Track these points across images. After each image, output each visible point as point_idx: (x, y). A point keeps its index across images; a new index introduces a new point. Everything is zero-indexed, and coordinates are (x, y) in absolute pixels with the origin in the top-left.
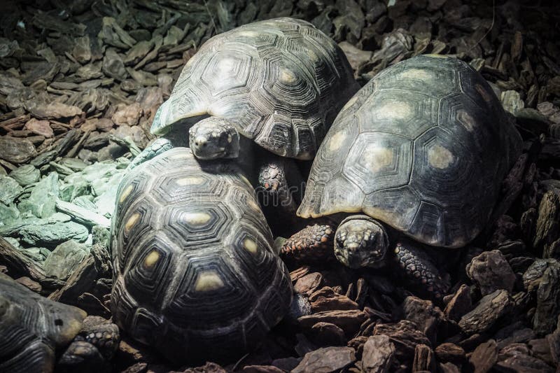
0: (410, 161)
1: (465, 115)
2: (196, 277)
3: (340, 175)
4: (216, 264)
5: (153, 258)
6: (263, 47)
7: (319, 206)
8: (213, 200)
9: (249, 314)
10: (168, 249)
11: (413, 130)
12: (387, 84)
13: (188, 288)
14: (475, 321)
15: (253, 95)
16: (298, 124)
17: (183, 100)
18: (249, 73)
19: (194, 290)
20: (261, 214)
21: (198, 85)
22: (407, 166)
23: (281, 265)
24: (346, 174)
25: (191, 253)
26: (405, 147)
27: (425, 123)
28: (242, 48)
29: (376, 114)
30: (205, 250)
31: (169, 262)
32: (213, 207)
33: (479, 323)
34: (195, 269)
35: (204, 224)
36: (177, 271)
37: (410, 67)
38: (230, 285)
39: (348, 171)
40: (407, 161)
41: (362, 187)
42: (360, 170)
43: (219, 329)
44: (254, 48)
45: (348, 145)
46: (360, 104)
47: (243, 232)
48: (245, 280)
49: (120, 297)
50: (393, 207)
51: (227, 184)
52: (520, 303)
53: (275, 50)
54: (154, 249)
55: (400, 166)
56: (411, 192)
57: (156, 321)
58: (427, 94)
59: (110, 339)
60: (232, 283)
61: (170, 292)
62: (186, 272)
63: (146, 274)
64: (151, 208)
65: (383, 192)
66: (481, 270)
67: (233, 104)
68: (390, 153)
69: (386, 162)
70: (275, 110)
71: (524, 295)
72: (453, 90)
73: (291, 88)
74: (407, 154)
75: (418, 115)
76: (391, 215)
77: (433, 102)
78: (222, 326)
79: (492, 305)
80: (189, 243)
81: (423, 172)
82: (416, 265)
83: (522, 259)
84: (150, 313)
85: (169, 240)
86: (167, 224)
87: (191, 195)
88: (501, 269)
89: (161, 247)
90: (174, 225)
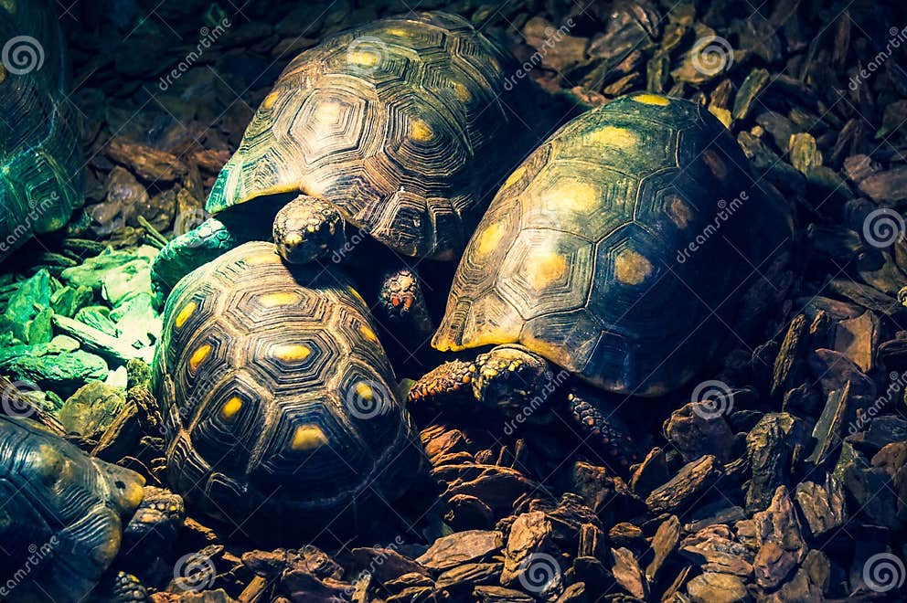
0: (588, 274)
1: (676, 204)
2: (292, 431)
3: (491, 290)
4: (319, 414)
5: (233, 406)
6: (385, 83)
7: (462, 334)
8: (312, 326)
9: (361, 482)
10: (254, 394)
11: (597, 228)
12: (568, 152)
13: (282, 445)
14: (665, 496)
15: (369, 164)
16: (436, 206)
17: (262, 167)
18: (363, 126)
19: (290, 448)
20: (379, 345)
21: (284, 144)
22: (584, 281)
23: (406, 417)
24: (500, 290)
25: (286, 400)
26: (583, 252)
27: (616, 217)
28: (353, 85)
29: (547, 201)
30: (304, 395)
31: (256, 412)
32: (313, 338)
33: (669, 499)
34: (290, 421)
35: (301, 361)
36: (266, 423)
37: (606, 123)
38: (337, 442)
39: (503, 286)
40: (584, 273)
41: (520, 310)
42: (520, 284)
43: (322, 500)
44: (371, 85)
45: (506, 246)
46: (527, 181)
47: (354, 372)
48: (357, 436)
49: (184, 458)
50: (563, 339)
51: (330, 303)
52: (732, 473)
53: (404, 88)
54: (235, 394)
55: (574, 281)
56: (588, 318)
57: (237, 490)
58: (623, 171)
59: (174, 512)
60: (339, 440)
61: (257, 451)
62: (279, 426)
63: (224, 426)
64: (226, 338)
65: (549, 317)
66: (682, 428)
67: (338, 177)
68: (561, 262)
69: (555, 274)
70: (401, 185)
71: (741, 463)
72: (664, 163)
73: (427, 151)
74: (585, 264)
75: (607, 205)
76: (559, 350)
77: (630, 183)
78: (327, 497)
79: (690, 475)
80: (282, 386)
81: (606, 289)
82: (594, 419)
83: (747, 413)
84: (229, 480)
85: (255, 383)
86: (251, 360)
87: (282, 319)
88: (712, 427)
89: (244, 391)
90: (260, 362)
